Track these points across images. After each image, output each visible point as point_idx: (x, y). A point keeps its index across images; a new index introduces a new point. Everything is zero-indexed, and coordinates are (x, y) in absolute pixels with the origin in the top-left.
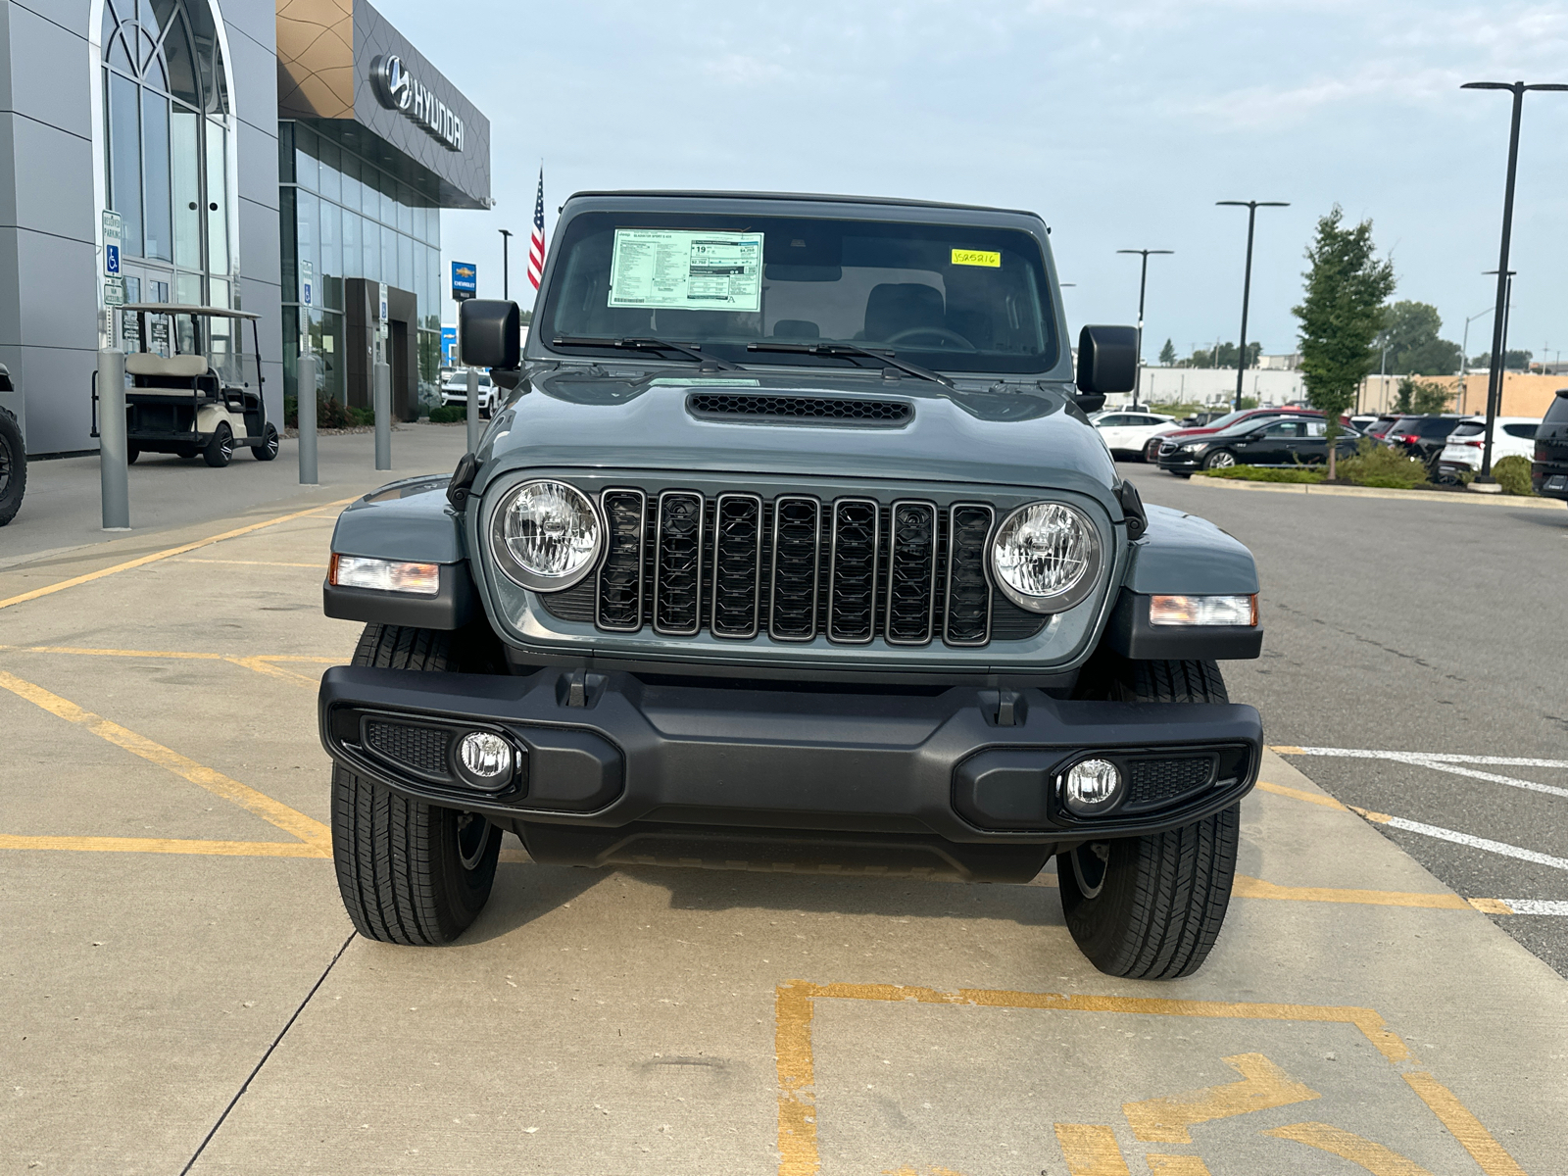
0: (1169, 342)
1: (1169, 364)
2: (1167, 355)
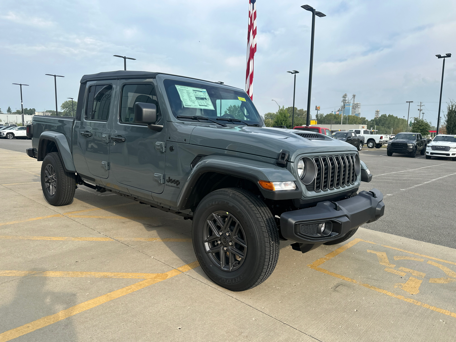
0: (9, 107)
1: (10, 113)
2: (9, 111)
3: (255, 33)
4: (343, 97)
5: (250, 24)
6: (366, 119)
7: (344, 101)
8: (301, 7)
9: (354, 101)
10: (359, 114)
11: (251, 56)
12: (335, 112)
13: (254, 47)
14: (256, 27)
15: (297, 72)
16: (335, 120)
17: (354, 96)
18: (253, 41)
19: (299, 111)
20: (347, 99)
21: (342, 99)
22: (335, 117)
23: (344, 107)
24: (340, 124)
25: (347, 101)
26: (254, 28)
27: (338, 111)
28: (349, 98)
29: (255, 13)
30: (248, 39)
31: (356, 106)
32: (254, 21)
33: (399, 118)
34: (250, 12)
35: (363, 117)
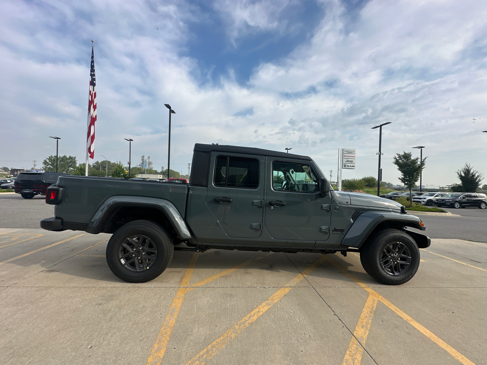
3: (95, 107)
4: (142, 157)
5: (90, 100)
6: (157, 171)
7: (143, 160)
8: (165, 104)
9: (149, 160)
10: (152, 168)
11: (92, 123)
12: (137, 166)
13: (95, 117)
14: (96, 104)
15: (132, 140)
16: (139, 171)
17: (149, 157)
18: (93, 113)
19: (112, 164)
20: (144, 158)
21: (141, 158)
22: (139, 169)
23: (143, 163)
24: (145, 174)
25: (145, 160)
26: (95, 104)
27: (139, 165)
28: (146, 158)
29: (95, 94)
30: (89, 110)
31: (150, 163)
32: (94, 99)
33: (175, 171)
34: (90, 92)
35: (156, 170)
